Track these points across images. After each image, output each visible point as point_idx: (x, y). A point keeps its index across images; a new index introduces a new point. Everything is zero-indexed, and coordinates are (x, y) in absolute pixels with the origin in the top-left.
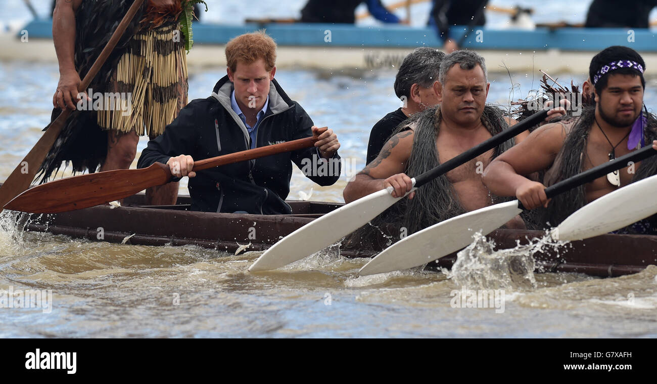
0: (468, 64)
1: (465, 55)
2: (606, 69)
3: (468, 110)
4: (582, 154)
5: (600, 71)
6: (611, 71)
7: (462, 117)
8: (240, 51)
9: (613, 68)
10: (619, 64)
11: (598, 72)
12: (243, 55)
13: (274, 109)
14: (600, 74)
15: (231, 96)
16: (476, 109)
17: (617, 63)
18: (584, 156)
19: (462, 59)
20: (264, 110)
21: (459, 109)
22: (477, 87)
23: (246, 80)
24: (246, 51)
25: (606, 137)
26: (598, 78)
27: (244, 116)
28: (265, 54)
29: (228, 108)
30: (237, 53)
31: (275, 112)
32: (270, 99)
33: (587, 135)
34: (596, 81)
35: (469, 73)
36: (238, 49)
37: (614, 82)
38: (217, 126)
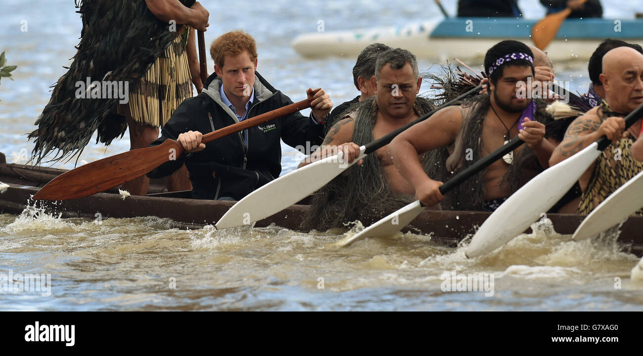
0: (397, 65)
1: (396, 55)
2: (501, 61)
3: (398, 106)
4: (480, 139)
5: (495, 63)
6: (505, 63)
7: (394, 112)
8: (227, 46)
9: (508, 60)
10: (512, 57)
11: (494, 64)
12: (229, 49)
13: (260, 98)
14: (495, 65)
15: (220, 91)
16: (405, 103)
17: (511, 55)
18: (481, 140)
19: (392, 59)
20: (251, 100)
21: (391, 104)
22: (405, 84)
23: (235, 72)
24: (232, 45)
25: (501, 120)
26: (494, 69)
27: (234, 108)
28: (248, 46)
29: (218, 101)
30: (223, 48)
31: (261, 100)
32: (256, 89)
33: (482, 120)
34: (491, 72)
35: (398, 72)
36: (224, 45)
37: (509, 73)
38: (211, 118)
